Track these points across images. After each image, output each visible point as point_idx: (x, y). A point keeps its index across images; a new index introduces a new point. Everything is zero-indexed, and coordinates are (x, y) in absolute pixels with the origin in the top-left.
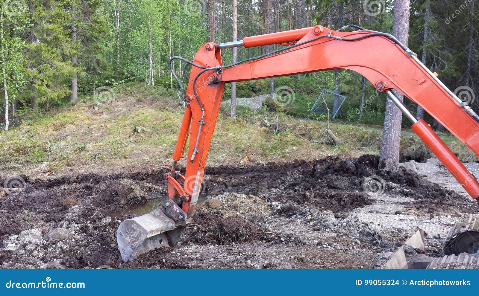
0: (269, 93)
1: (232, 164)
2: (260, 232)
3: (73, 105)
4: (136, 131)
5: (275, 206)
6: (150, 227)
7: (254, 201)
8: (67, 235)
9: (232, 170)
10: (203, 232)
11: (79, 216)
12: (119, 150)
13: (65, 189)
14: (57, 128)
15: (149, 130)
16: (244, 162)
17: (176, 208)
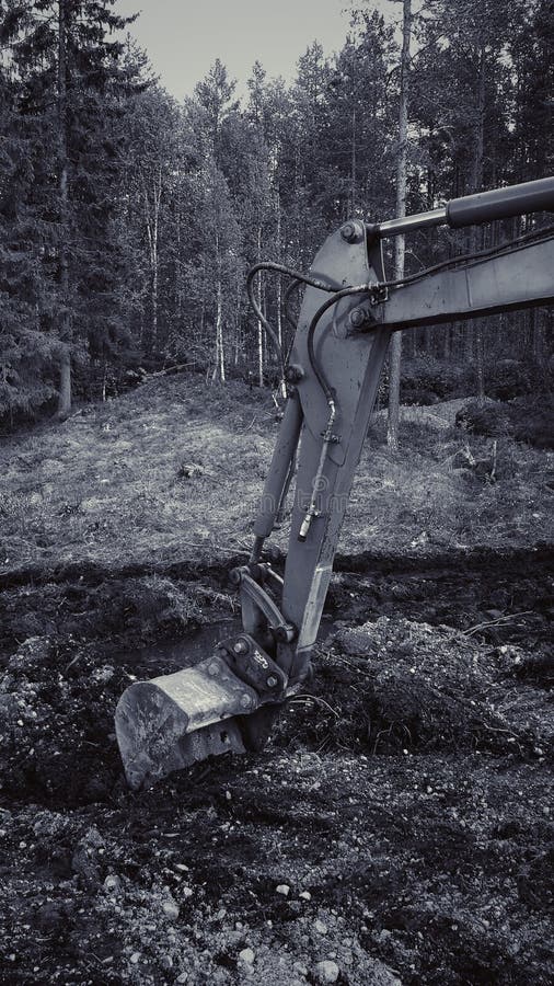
0: (473, 395)
1: (390, 549)
2: (477, 728)
3: (62, 420)
4: (183, 474)
5: (508, 656)
6: (196, 705)
7: (454, 641)
8: (6, 708)
9: (392, 562)
10: (327, 716)
11: (41, 663)
12: (147, 513)
13: (25, 596)
14: (26, 466)
15: (212, 473)
16: (418, 543)
17: (261, 659)
